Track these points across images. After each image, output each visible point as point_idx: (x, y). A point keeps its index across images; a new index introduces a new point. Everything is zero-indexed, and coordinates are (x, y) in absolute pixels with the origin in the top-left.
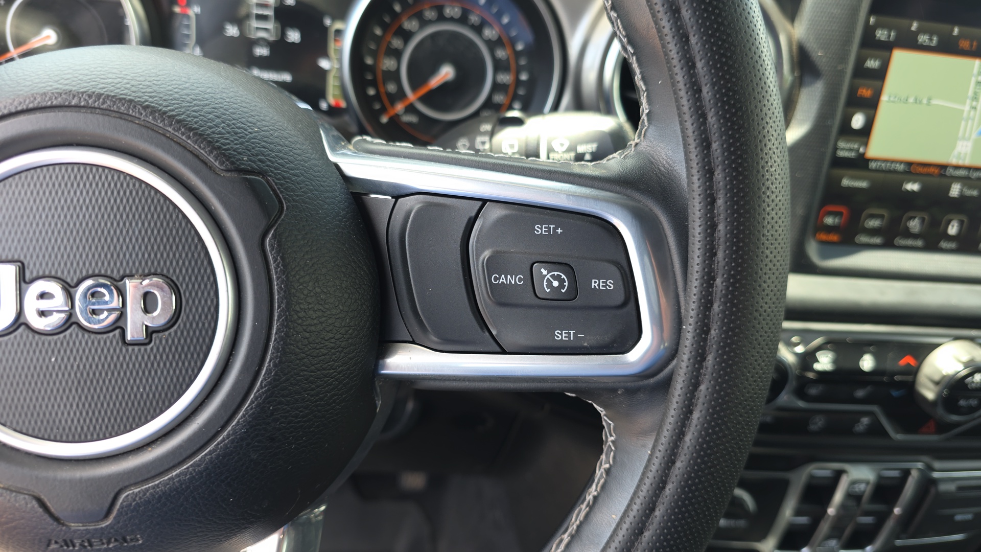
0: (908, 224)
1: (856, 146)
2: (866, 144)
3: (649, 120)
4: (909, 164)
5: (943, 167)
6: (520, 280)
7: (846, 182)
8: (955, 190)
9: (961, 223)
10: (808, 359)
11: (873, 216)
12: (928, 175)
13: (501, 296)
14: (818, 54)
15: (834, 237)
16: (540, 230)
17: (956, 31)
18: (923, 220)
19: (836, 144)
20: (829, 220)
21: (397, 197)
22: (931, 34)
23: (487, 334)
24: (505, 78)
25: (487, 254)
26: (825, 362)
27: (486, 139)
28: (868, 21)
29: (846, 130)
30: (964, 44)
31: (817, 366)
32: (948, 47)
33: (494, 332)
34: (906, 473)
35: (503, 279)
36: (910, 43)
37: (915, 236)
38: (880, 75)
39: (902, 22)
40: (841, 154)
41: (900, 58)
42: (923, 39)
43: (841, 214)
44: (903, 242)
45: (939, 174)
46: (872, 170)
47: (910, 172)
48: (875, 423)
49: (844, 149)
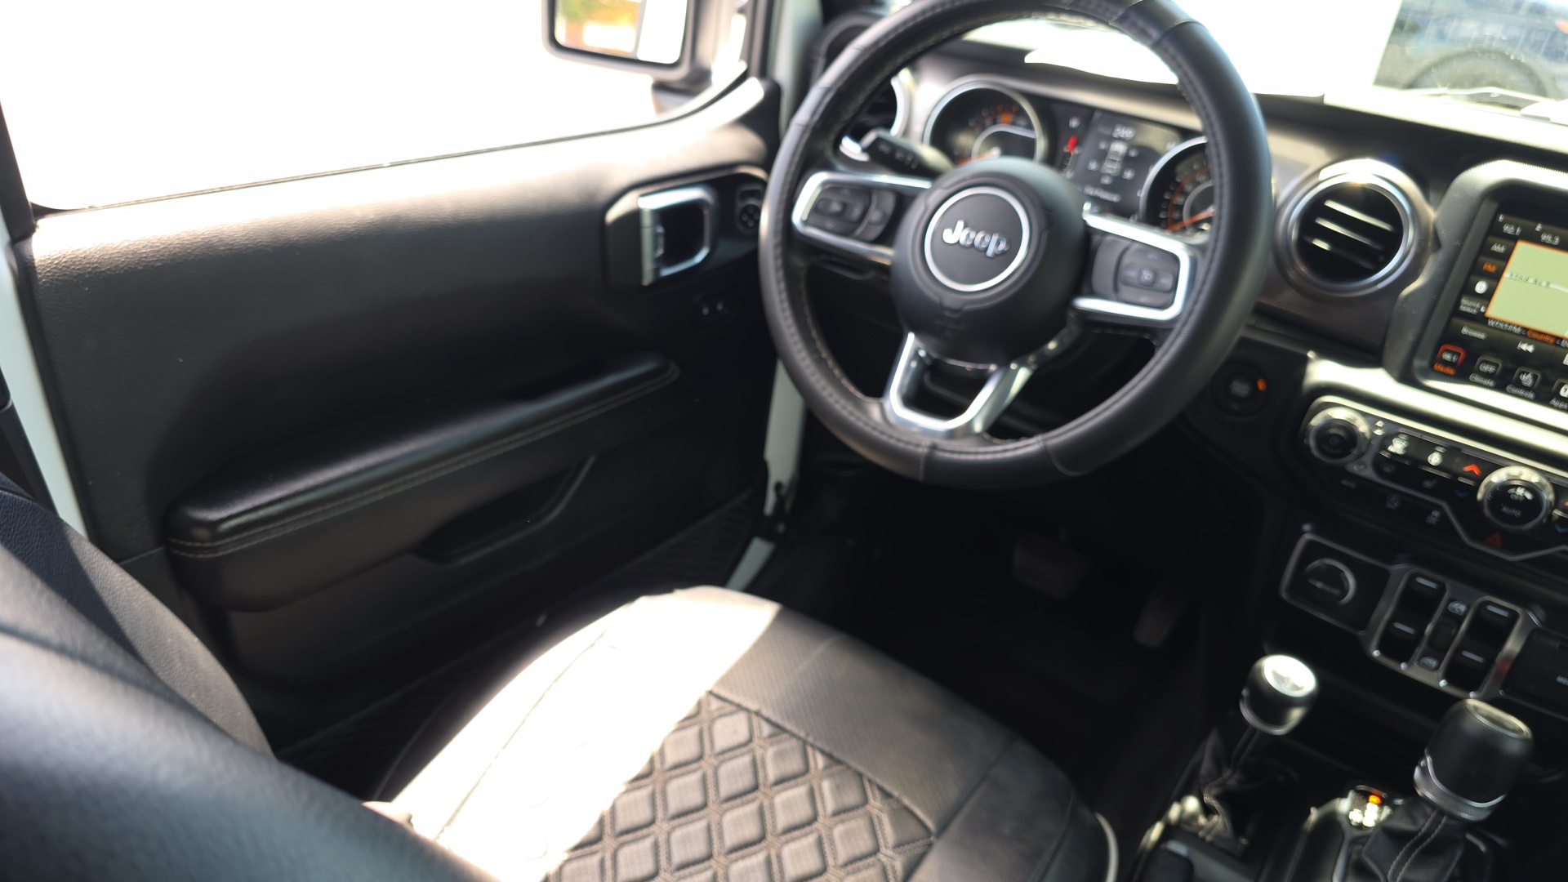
0: (1521, 377)
1: (1478, 306)
2: (1487, 306)
4: (1525, 329)
5: (1557, 338)
7: (1465, 331)
10: (1387, 439)
11: (1487, 362)
12: (1543, 341)
13: (1127, 280)
14: (1443, 234)
15: (1449, 371)
18: (1535, 377)
19: (1458, 300)
20: (1447, 357)
21: (1101, 234)
22: (1554, 235)
25: (1128, 262)
26: (1398, 447)
28: (1496, 217)
29: (1468, 290)
31: (1391, 449)
34: (1513, 618)
36: (1534, 239)
37: (1527, 388)
38: (1506, 257)
39: (1528, 223)
40: (1463, 308)
41: (1523, 249)
42: (1544, 237)
43: (1459, 354)
44: (1515, 391)
45: (1555, 344)
46: (1491, 327)
47: (1526, 336)
48: (1444, 518)
49: (1467, 306)
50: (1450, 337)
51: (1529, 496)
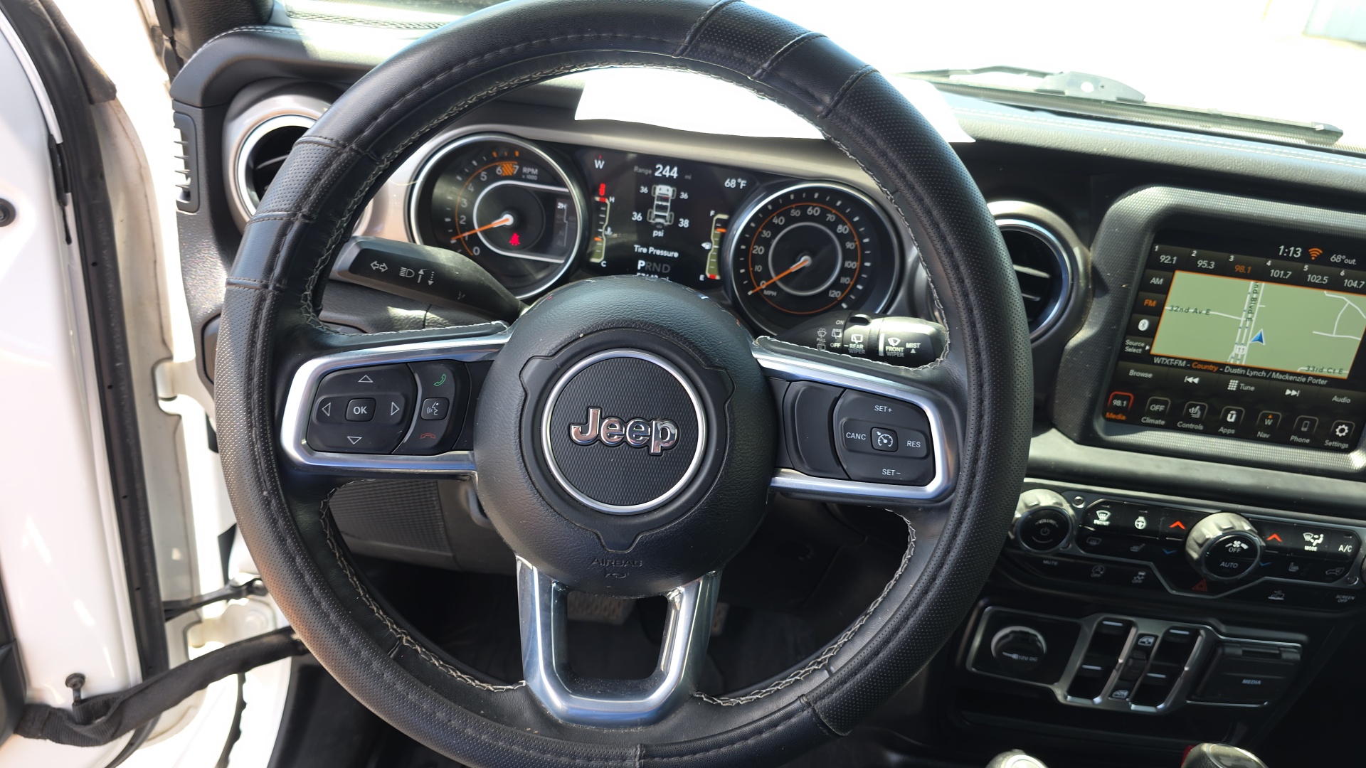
0: (1190, 410)
1: (1143, 345)
2: (1151, 346)
3: (950, 348)
4: (1190, 361)
5: (1223, 365)
6: (864, 436)
7: (1132, 373)
8: (1233, 385)
9: (1239, 413)
10: (1089, 514)
11: (1157, 402)
12: (1207, 370)
13: (852, 446)
14: (1107, 275)
15: (1121, 417)
16: (878, 408)
17: (1232, 258)
18: (1202, 409)
19: (1124, 342)
20: (1117, 403)
21: (791, 381)
22: (1209, 260)
23: (841, 468)
24: (851, 265)
25: (844, 420)
26: (1102, 518)
27: (840, 331)
28: (1152, 248)
29: (1133, 331)
30: (1240, 269)
31: (1096, 522)
32: (1224, 270)
33: (845, 467)
34: (1195, 634)
35: (853, 436)
36: (1191, 267)
37: (1196, 421)
38: (1165, 289)
39: (1183, 250)
40: (1128, 349)
41: (1182, 279)
42: (1201, 263)
43: (1128, 399)
44: (1185, 426)
45: (1218, 371)
46: (1157, 364)
47: (1191, 368)
48: (1150, 576)
49: (1131, 346)
50: (1120, 383)
51: (1245, 546)
